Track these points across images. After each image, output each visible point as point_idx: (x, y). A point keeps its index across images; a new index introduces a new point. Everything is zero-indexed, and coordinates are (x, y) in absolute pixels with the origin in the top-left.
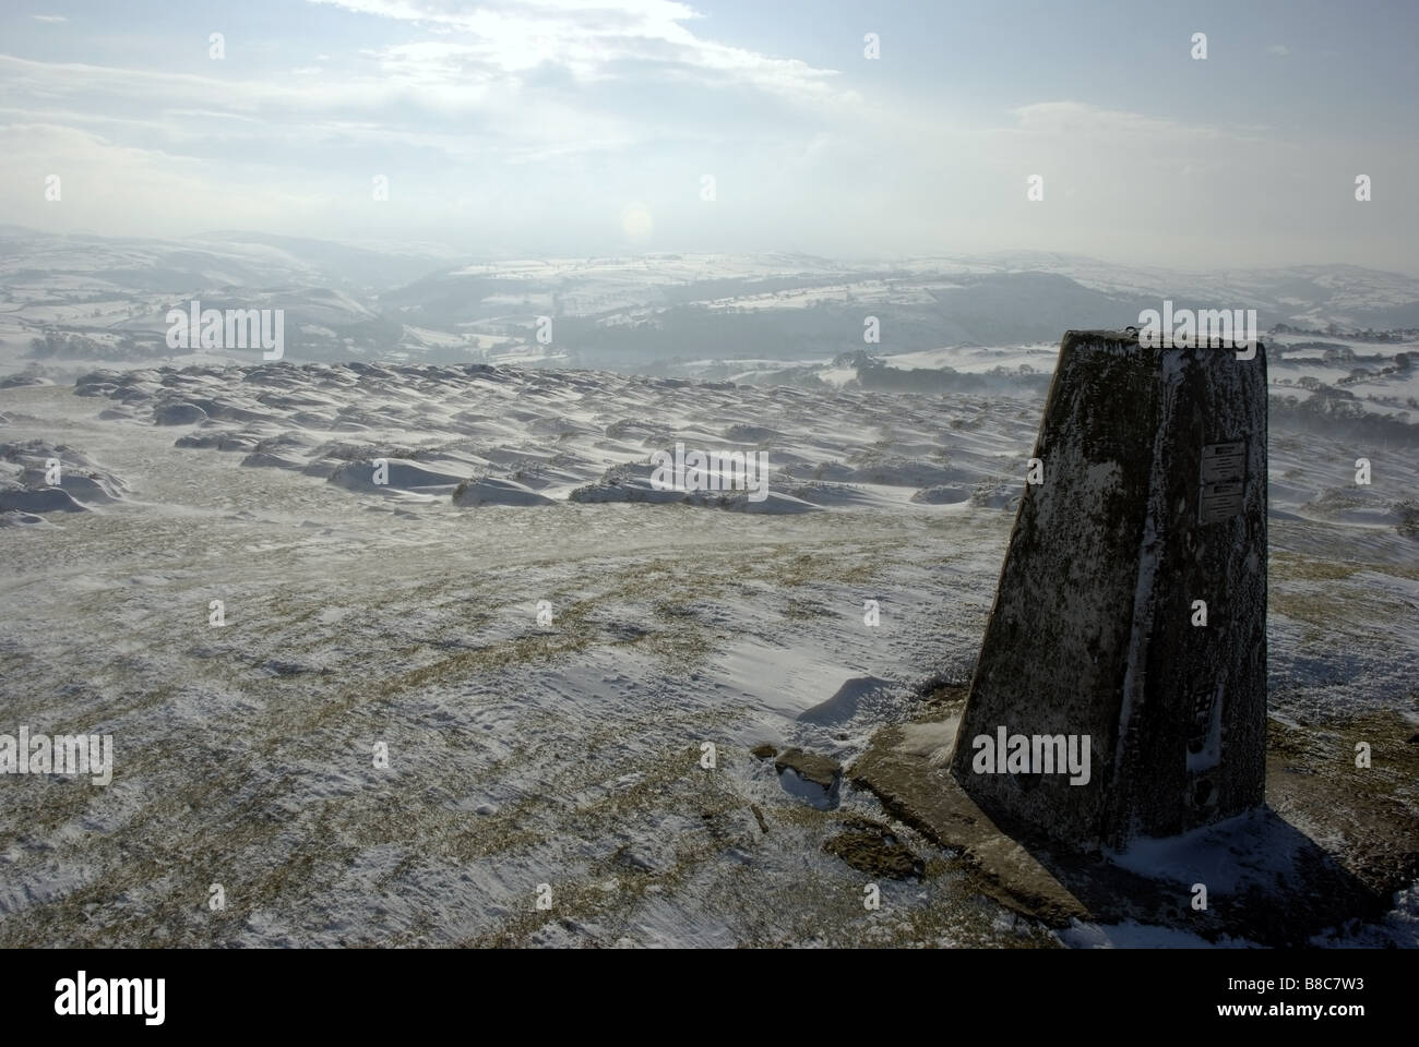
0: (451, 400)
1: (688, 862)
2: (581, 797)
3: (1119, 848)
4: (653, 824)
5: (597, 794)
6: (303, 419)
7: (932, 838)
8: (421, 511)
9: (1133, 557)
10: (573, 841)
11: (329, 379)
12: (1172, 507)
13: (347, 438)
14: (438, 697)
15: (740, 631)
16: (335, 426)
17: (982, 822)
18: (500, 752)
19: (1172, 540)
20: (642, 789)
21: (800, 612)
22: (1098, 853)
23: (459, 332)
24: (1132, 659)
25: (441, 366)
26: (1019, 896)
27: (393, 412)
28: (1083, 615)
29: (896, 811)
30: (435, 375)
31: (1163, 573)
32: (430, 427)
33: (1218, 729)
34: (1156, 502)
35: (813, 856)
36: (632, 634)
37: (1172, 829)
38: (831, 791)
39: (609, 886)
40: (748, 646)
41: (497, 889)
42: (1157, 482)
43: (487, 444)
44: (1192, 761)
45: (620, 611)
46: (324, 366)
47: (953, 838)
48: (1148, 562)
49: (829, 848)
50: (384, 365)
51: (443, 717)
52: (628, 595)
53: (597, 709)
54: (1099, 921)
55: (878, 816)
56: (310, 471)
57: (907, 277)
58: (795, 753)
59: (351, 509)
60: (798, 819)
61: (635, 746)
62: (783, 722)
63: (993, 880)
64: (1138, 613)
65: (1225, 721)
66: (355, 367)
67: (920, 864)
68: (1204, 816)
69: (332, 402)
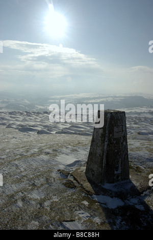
0: (40, 117)
1: (42, 185)
2: (31, 176)
3: (104, 185)
4: (39, 180)
5: (33, 176)
6: (16, 120)
7: (78, 183)
8: (32, 135)
9: (104, 142)
10: (28, 182)
11: (21, 114)
12: (109, 135)
13: (22, 123)
14: (16, 162)
15: (63, 153)
16: (21, 121)
17: (87, 181)
18: (22, 170)
19: (109, 140)
20: (40, 175)
21: (73, 150)
22: (100, 186)
23: (44, 106)
24: (104, 157)
25: (40, 112)
26: (87, 191)
27: (31, 119)
28: (99, 151)
29: (75, 179)
30: (38, 113)
31: (108, 145)
32: (36, 122)
33: (120, 168)
34: (107, 135)
35: (60, 185)
36: (47, 153)
37: (113, 182)
38: (67, 176)
39: (30, 188)
40: (63, 156)
41: (15, 188)
42: (107, 132)
43: (44, 124)
44: (116, 172)
45: (48, 150)
46: (21, 112)
47: (82, 183)
48: (106, 143)
49: (63, 184)
50: (31, 112)
51: (16, 165)
52: (49, 148)
53: (38, 164)
54: (96, 195)
55: (72, 180)
56: (16, 129)
57: (116, 97)
58: (63, 170)
59: (21, 135)
60: (60, 179)
61: (41, 169)
62: (63, 166)
63: (84, 189)
64: (105, 151)
65: (121, 167)
66: (26, 112)
67: (76, 186)
68: (118, 181)
69: (21, 118)
